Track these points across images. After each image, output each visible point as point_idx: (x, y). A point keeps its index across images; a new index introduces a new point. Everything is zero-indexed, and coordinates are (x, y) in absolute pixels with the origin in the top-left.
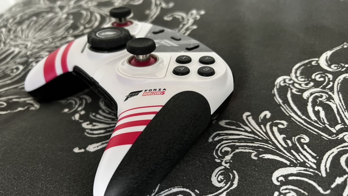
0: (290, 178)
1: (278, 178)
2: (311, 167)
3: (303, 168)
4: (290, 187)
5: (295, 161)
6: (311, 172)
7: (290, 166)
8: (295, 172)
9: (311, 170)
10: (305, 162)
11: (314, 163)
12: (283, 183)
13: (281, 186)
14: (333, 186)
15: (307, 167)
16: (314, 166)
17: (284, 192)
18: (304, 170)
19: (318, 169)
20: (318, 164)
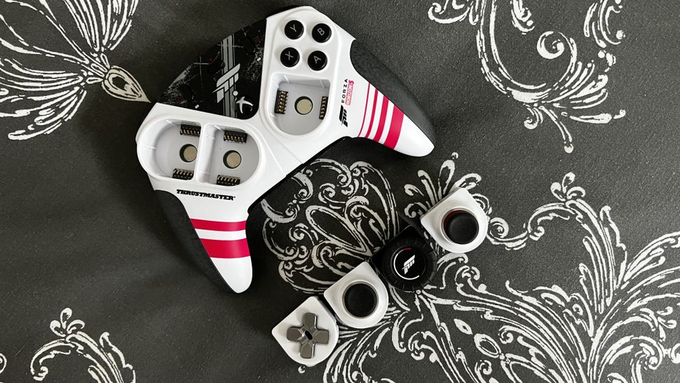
0: (402, 336)
1: (400, 347)
2: (399, 314)
3: (397, 321)
4: (410, 341)
5: (388, 323)
6: (402, 317)
7: (392, 330)
8: (398, 329)
9: (401, 316)
10: (392, 315)
11: (396, 310)
12: (406, 345)
13: (407, 348)
14: (420, 310)
15: (397, 317)
16: (399, 311)
17: (413, 348)
18: (399, 321)
19: (403, 310)
20: (399, 308)
